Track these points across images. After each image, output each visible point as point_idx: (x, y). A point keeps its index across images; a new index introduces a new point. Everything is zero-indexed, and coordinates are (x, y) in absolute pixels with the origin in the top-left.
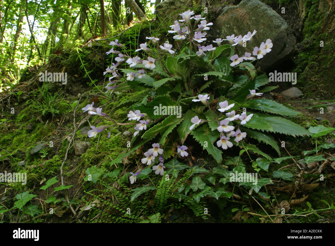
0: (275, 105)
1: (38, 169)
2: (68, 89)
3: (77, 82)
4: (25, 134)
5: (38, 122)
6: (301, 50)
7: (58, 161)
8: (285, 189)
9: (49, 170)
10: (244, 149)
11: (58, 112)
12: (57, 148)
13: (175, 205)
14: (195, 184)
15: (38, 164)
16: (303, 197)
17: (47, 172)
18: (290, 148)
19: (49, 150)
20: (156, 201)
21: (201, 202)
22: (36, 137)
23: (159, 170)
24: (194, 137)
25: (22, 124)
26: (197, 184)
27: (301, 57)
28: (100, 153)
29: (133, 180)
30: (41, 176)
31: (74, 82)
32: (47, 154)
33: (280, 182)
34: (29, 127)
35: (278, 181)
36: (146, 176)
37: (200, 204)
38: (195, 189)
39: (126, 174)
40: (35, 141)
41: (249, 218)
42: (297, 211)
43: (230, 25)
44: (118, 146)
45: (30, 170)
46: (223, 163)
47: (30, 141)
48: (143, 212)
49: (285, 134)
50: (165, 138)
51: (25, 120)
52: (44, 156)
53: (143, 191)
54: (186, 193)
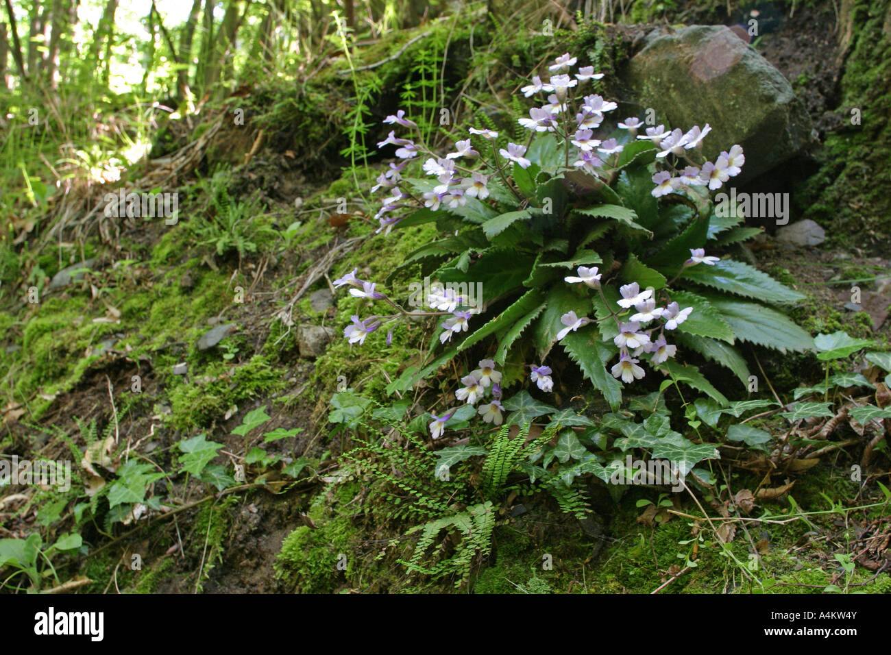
0: (751, 276)
1: (221, 384)
2: (272, 188)
3: (295, 168)
4: (179, 297)
5: (206, 267)
6: (833, 130)
7: (262, 368)
8: (750, 466)
9: (243, 389)
10: (671, 379)
11: (252, 247)
12: (257, 338)
13: (523, 488)
14: (565, 448)
15: (218, 375)
16: (784, 484)
17: (239, 393)
18: (776, 373)
19: (240, 341)
20: (484, 478)
21: (575, 485)
22: (204, 305)
23: (490, 413)
24: (566, 350)
25: (168, 270)
26: (569, 446)
27: (831, 148)
28: (358, 357)
29: (437, 430)
30: (227, 400)
31: (285, 170)
32: (237, 350)
33: (742, 451)
34: (185, 280)
35: (738, 448)
36: (463, 423)
37: (572, 488)
38: (565, 458)
39: (422, 417)
40: (202, 314)
41: (670, 520)
42: (767, 512)
43: (662, 78)
44: (399, 343)
45: (202, 387)
46: (625, 405)
47: (191, 314)
48: (455, 495)
49: (764, 347)
50: (506, 351)
51: (173, 260)
52: (231, 356)
53: (458, 457)
54: (545, 465)
